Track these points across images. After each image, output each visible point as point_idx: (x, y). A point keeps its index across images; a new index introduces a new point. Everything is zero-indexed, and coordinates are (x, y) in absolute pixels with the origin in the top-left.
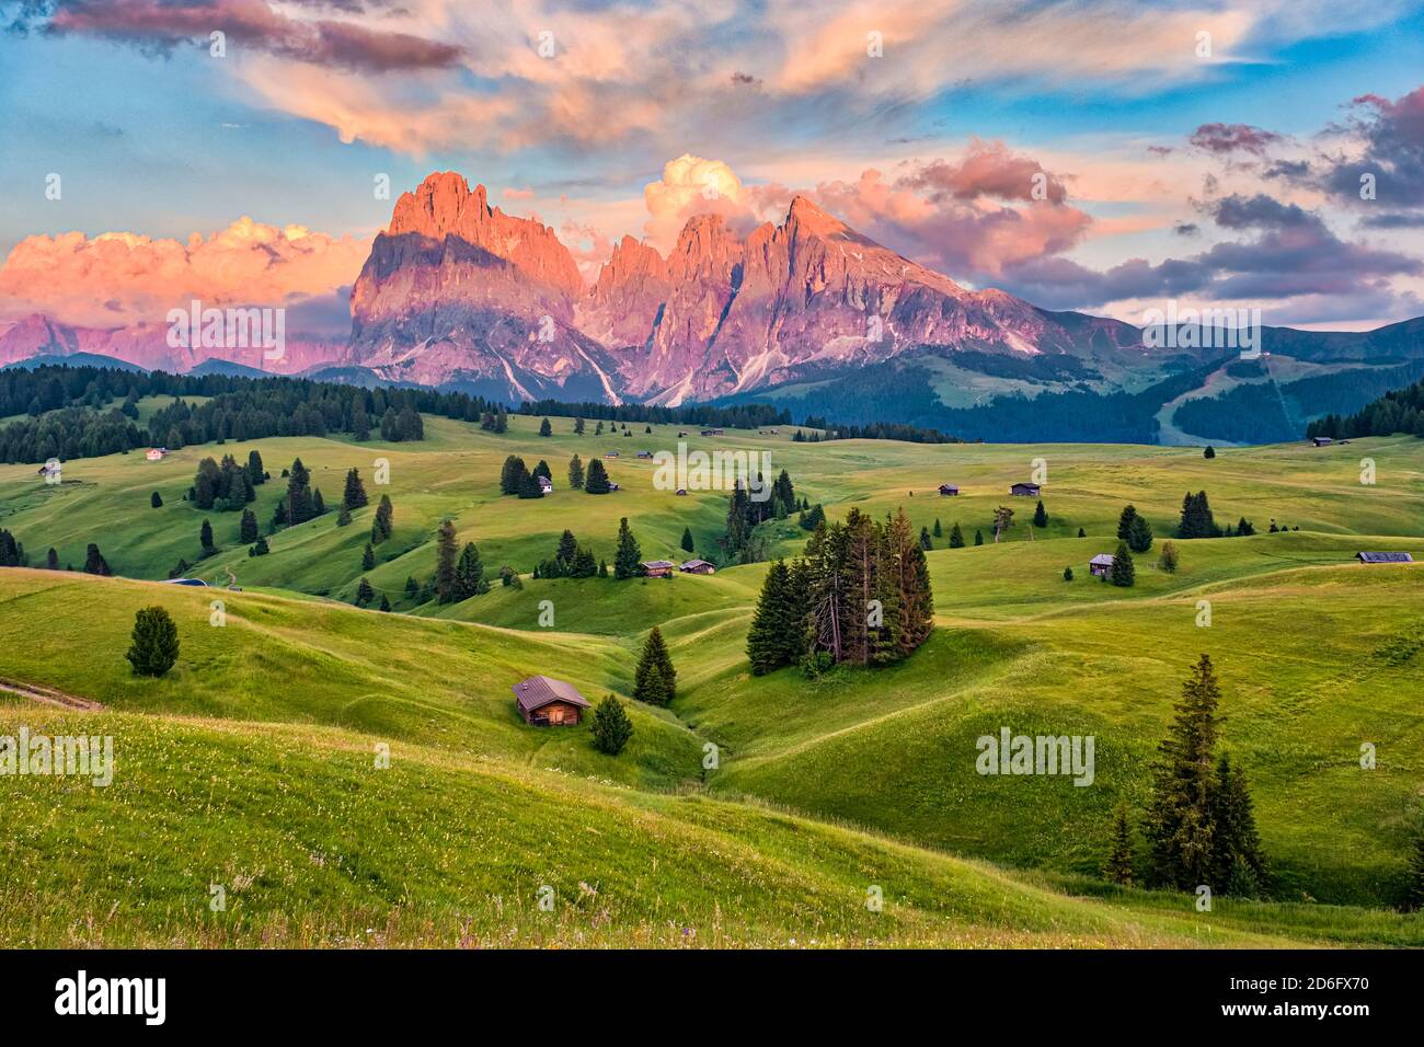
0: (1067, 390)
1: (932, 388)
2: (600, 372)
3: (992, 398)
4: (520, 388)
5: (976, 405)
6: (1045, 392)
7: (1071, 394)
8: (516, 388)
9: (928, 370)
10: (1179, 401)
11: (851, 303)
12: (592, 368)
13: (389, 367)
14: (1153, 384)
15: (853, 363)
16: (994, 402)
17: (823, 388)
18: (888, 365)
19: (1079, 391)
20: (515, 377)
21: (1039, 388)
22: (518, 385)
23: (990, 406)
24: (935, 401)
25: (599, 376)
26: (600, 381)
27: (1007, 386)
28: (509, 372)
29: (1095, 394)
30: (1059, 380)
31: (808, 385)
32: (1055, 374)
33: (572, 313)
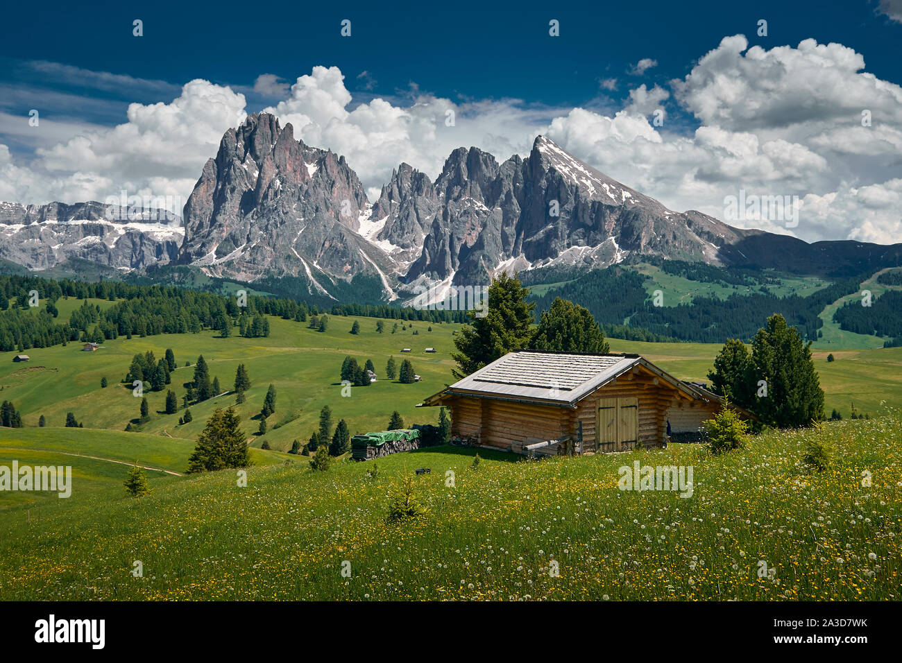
0: (752, 292)
1: (644, 290)
2: (380, 272)
3: (693, 299)
4: (317, 284)
5: (679, 304)
6: (734, 294)
7: (755, 296)
8: (313, 284)
9: (642, 275)
10: (839, 304)
11: (581, 220)
12: (374, 268)
13: (213, 266)
14: (820, 288)
15: (582, 269)
16: (694, 302)
17: (560, 288)
18: (610, 270)
19: (762, 293)
20: (312, 275)
21: (730, 290)
22: (315, 282)
23: (691, 305)
24: (647, 300)
25: (380, 275)
26: (380, 279)
27: (704, 289)
28: (308, 270)
29: (774, 298)
30: (746, 284)
31: (547, 286)
32: (742, 280)
33: (358, 224)
